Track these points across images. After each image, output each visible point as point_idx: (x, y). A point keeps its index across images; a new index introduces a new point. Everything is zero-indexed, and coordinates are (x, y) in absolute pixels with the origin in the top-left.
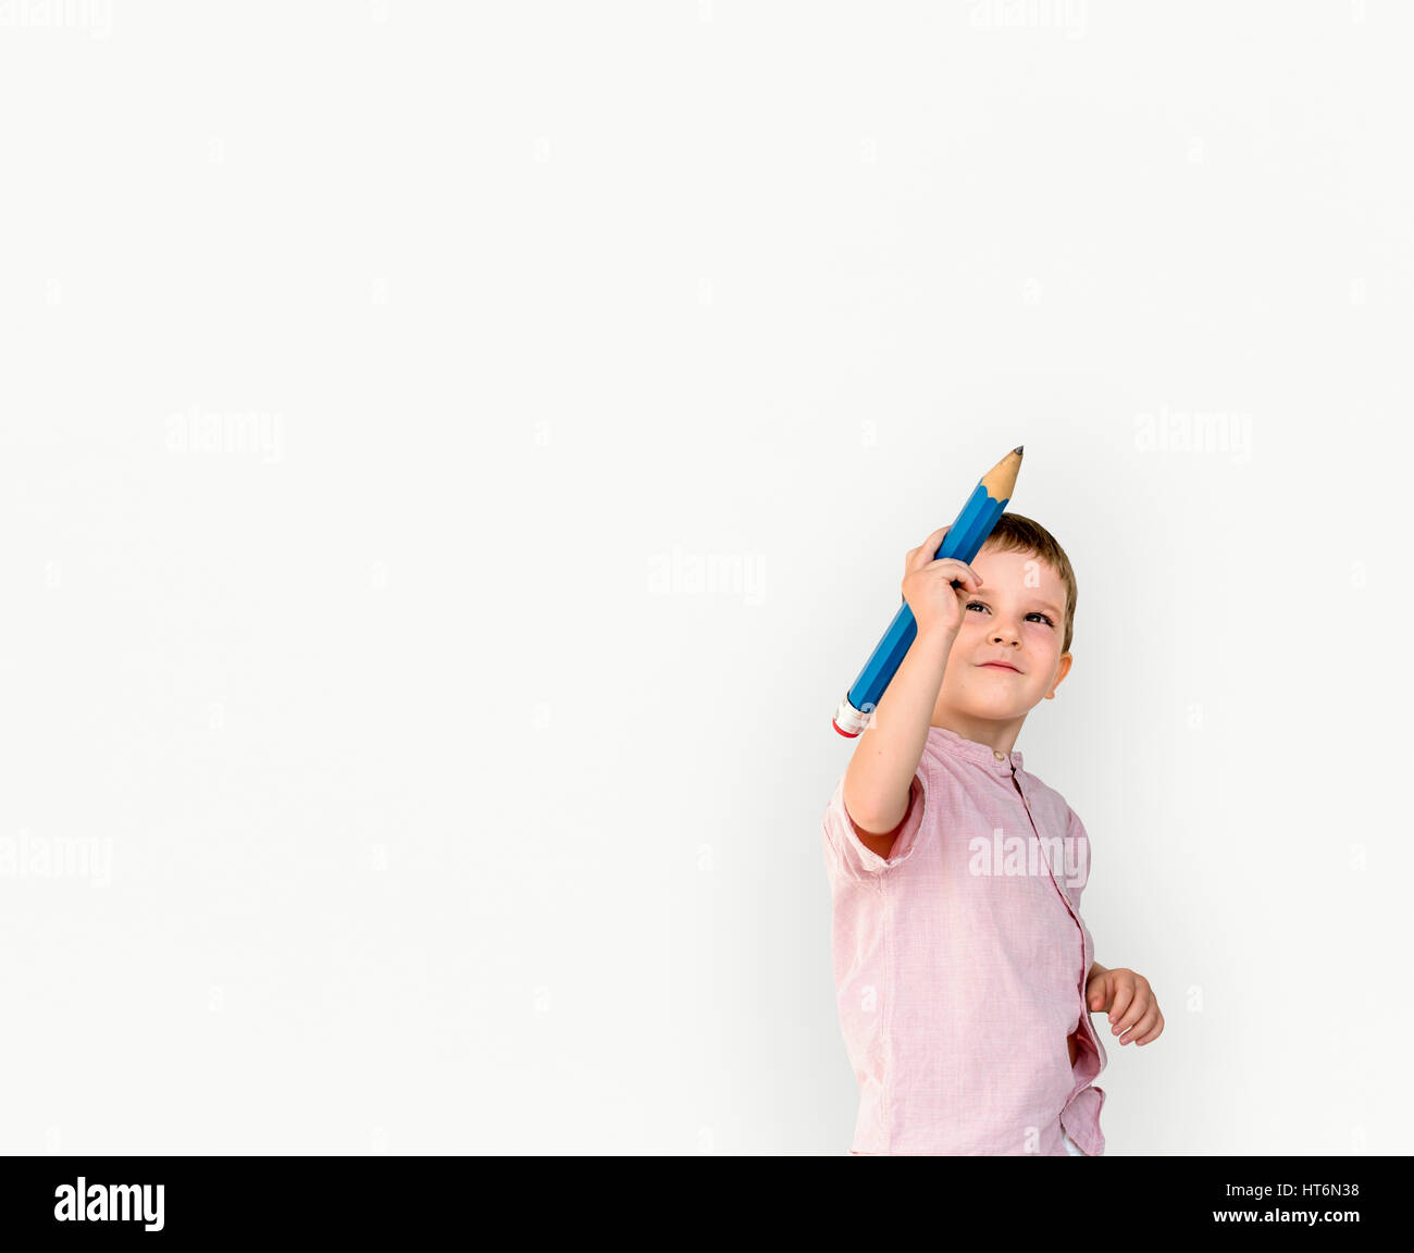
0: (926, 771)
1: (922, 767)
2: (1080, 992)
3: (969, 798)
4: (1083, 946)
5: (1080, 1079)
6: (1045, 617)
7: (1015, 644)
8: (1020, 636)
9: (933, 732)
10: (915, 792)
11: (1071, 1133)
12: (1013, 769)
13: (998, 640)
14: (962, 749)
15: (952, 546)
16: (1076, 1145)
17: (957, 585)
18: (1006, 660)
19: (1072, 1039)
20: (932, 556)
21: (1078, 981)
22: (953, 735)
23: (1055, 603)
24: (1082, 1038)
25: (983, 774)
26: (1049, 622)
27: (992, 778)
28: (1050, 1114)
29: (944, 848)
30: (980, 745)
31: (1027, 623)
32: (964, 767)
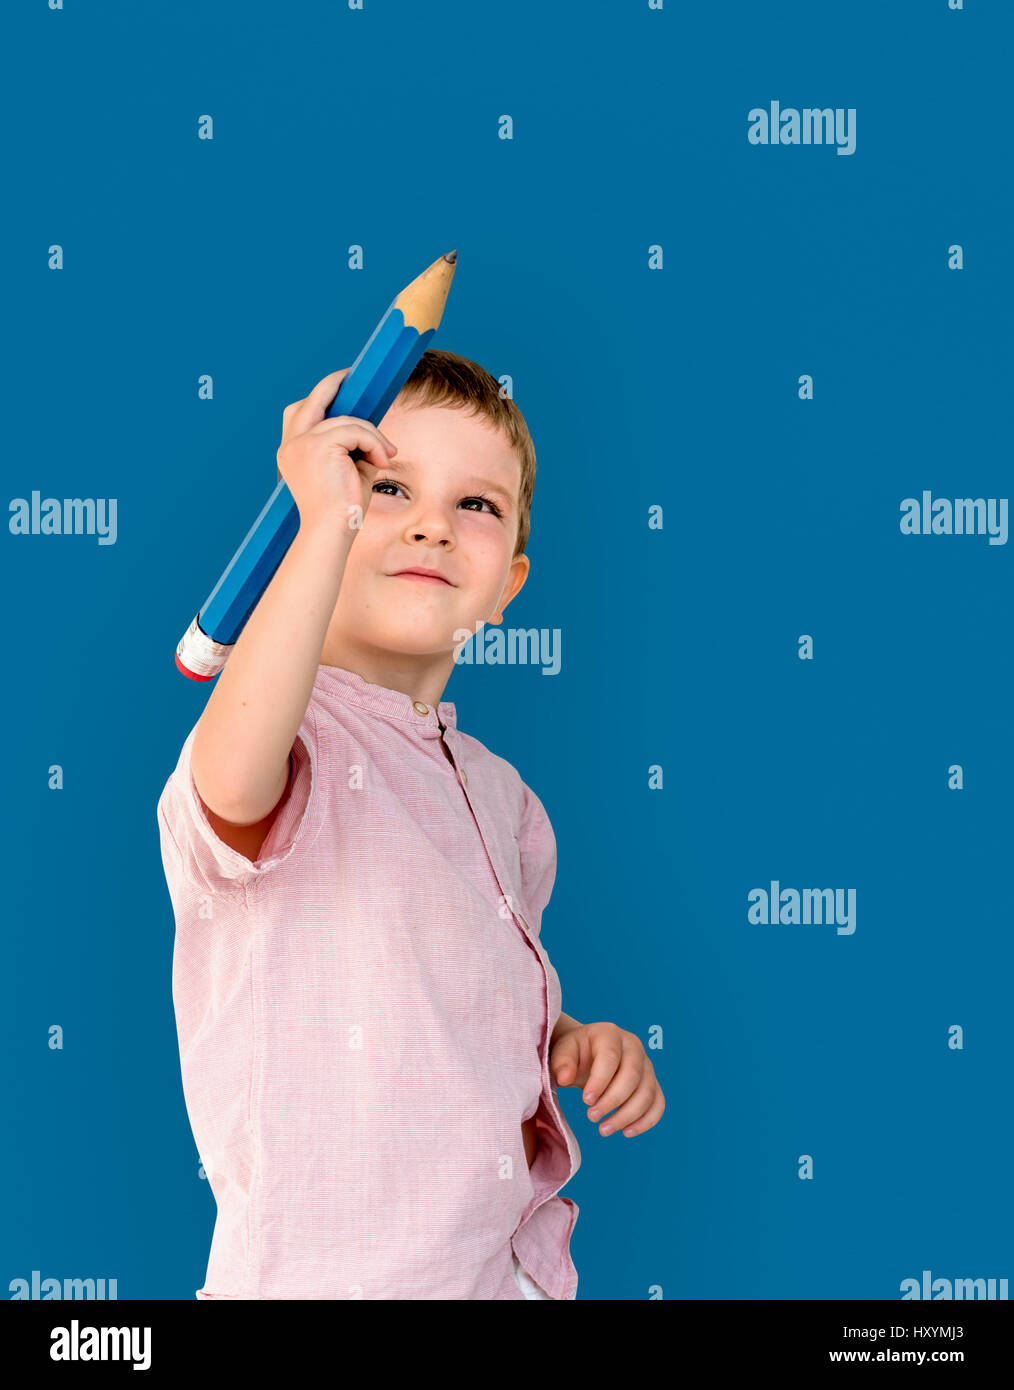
0: (313, 730)
1: (308, 725)
2: (541, 1058)
3: (375, 770)
4: (545, 990)
5: (541, 1185)
6: (488, 502)
7: (444, 542)
8: (452, 532)
9: (323, 673)
10: (296, 761)
11: (527, 1265)
12: (442, 728)
13: (419, 537)
14: (365, 698)
15: (352, 398)
16: (535, 1284)
17: (358, 455)
18: (432, 566)
19: (529, 1126)
20: (322, 413)
21: (539, 1042)
22: (354, 677)
23: (505, 484)
24: (544, 1126)
25: (396, 734)
26: (495, 511)
27: (410, 740)
28: (495, 1238)
29: (340, 842)
30: (393, 693)
31: (462, 512)
32: (368, 725)
